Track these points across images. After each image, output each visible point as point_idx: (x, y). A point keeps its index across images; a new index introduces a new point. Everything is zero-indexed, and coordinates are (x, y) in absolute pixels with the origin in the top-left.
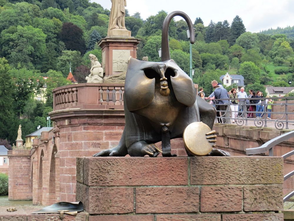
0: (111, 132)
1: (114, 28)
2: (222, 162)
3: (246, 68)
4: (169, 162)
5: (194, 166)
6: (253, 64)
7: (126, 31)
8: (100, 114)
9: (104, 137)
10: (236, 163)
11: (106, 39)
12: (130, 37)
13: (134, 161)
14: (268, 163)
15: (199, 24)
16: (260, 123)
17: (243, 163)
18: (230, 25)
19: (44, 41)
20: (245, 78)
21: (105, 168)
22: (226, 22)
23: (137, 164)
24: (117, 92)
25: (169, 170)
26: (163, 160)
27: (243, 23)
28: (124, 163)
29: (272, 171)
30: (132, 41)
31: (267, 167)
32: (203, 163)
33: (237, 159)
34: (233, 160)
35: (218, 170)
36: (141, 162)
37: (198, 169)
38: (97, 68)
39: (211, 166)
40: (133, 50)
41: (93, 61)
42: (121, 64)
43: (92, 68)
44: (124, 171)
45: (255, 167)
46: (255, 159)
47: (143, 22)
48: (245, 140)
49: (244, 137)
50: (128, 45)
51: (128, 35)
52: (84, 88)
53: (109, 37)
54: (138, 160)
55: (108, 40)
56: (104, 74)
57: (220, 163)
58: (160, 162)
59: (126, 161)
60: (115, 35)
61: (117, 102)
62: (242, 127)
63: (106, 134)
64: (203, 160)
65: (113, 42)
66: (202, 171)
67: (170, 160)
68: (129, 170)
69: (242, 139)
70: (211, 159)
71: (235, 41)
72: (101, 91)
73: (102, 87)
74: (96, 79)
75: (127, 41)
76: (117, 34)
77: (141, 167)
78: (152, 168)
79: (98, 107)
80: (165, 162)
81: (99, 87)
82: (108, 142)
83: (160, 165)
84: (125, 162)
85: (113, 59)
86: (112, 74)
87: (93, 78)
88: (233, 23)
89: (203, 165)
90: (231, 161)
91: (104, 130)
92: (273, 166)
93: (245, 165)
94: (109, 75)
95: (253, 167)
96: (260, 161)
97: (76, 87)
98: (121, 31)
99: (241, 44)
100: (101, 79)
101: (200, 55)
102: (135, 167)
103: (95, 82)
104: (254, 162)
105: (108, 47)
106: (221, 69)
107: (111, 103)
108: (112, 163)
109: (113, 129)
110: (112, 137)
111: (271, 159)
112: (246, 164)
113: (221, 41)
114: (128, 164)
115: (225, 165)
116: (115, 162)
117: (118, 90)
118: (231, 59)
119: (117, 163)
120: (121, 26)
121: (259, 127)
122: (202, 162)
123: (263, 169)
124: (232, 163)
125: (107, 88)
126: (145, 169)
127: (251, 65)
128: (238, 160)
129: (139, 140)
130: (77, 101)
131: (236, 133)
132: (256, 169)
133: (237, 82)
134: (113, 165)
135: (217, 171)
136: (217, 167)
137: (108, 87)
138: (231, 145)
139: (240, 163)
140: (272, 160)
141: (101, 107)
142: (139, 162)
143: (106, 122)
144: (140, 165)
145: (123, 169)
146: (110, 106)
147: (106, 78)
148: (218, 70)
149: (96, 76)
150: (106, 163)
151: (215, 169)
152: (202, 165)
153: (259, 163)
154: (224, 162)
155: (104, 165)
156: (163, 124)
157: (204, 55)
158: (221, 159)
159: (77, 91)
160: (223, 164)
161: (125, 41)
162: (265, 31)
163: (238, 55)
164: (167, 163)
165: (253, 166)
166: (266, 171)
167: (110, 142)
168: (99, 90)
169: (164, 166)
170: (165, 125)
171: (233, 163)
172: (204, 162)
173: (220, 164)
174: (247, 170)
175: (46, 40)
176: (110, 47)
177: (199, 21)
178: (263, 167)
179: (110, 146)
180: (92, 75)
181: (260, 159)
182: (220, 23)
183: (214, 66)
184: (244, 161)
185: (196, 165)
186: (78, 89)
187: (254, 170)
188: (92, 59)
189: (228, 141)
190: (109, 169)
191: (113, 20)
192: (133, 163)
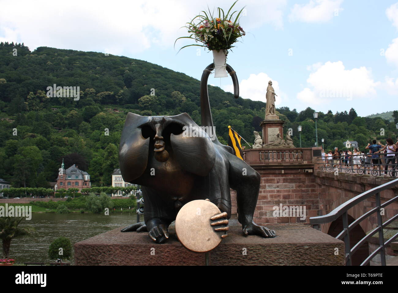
0: (267, 179)
1: (269, 115)
2: (255, 250)
3: (358, 138)
4: (179, 251)
5: (214, 256)
6: (363, 135)
7: (276, 116)
8: (260, 168)
9: (263, 182)
10: (275, 252)
11: (263, 122)
12: (278, 120)
13: (132, 249)
14: (321, 250)
15: (330, 114)
16: (361, 172)
17: (285, 251)
18: (348, 113)
19: (244, 127)
20: (358, 143)
21: (94, 258)
22: (346, 112)
23: (136, 253)
24: (270, 154)
25: (179, 262)
26: (171, 248)
27: (356, 112)
28: (118, 251)
29: (328, 263)
30: (280, 122)
31: (321, 258)
32: (227, 252)
33: (276, 246)
34: (270, 248)
35: (249, 262)
36: (141, 250)
37: (219, 260)
38: (259, 139)
39: (238, 257)
40: (280, 128)
41: (256, 136)
42: (273, 136)
43: (255, 140)
44: (119, 262)
45: (302, 257)
46: (303, 246)
47: (298, 114)
48: (351, 183)
49: (351, 181)
50: (277, 125)
51: (277, 119)
52: (250, 152)
53: (265, 120)
54: (138, 247)
55: (264, 122)
56: (263, 143)
57: (252, 252)
58: (166, 250)
59: (121, 248)
60: (269, 119)
61: (270, 160)
62: (350, 174)
63: (264, 180)
64: (226, 247)
65: (268, 124)
66: (225, 263)
67: (180, 248)
68: (125, 261)
69: (350, 182)
70: (237, 247)
71: (351, 122)
72: (260, 153)
73: (261, 151)
74: (258, 146)
75: (276, 122)
76: (270, 119)
77: (141, 256)
78: (156, 259)
79: (258, 163)
80: (174, 251)
81: (259, 151)
82: (266, 185)
83: (166, 254)
84: (120, 250)
85: (269, 133)
86: (268, 143)
87: (256, 145)
88: (350, 112)
89: (226, 256)
90: (268, 249)
91: (263, 177)
92: (330, 255)
93: (288, 255)
94: (266, 143)
95: (300, 258)
96: (309, 248)
97: (245, 152)
98: (273, 116)
99: (355, 123)
100: (261, 146)
101: (331, 131)
102: (133, 257)
103: (258, 148)
104: (301, 250)
105: (265, 126)
106: (344, 138)
107: (267, 161)
108: (103, 251)
109: (268, 177)
110: (269, 181)
111: (326, 245)
112: (289, 253)
113: (343, 122)
114: (123, 253)
115: (259, 255)
116: (106, 249)
117: (271, 152)
118: (350, 132)
119: (110, 251)
120: (273, 114)
121: (360, 175)
122: (225, 251)
123: (315, 260)
124: (269, 252)
125: (264, 152)
126: (147, 260)
127: (361, 135)
128: (278, 248)
129: (152, 216)
130: (246, 160)
131: (345, 178)
132: (303, 261)
133: (354, 145)
134: (105, 254)
135: (247, 262)
136: (246, 257)
137: (264, 150)
138: (343, 186)
139: (280, 251)
140: (328, 247)
141: (261, 163)
142: (138, 250)
143: (264, 173)
144: (140, 254)
145: (117, 259)
146: (266, 163)
147: (264, 145)
148: (342, 139)
149: (258, 145)
150: (96, 251)
151: (244, 260)
152: (226, 254)
153: (308, 252)
154: (257, 251)
155: (93, 254)
156: (175, 198)
157: (334, 130)
158: (252, 247)
159: (246, 154)
160: (255, 253)
161: (275, 122)
162: (370, 116)
163: (354, 130)
164: (176, 252)
165: (300, 256)
166: (319, 262)
167: (267, 184)
168: (259, 153)
169: (172, 256)
170: (177, 200)
171: (271, 252)
172: (228, 250)
173: (251, 254)
174: (290, 262)
175: (245, 126)
176: (266, 127)
177: (330, 112)
178: (315, 257)
179: (267, 187)
180: (256, 144)
181: (310, 246)
182: (342, 113)
183: (340, 137)
184: (286, 249)
185: (217, 255)
186: (246, 152)
187: (301, 262)
188: (256, 134)
189: (341, 184)
190: (99, 259)
191: (267, 110)
192: (130, 251)
